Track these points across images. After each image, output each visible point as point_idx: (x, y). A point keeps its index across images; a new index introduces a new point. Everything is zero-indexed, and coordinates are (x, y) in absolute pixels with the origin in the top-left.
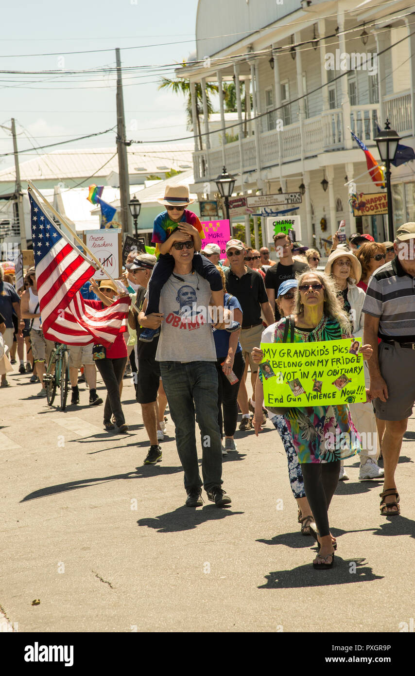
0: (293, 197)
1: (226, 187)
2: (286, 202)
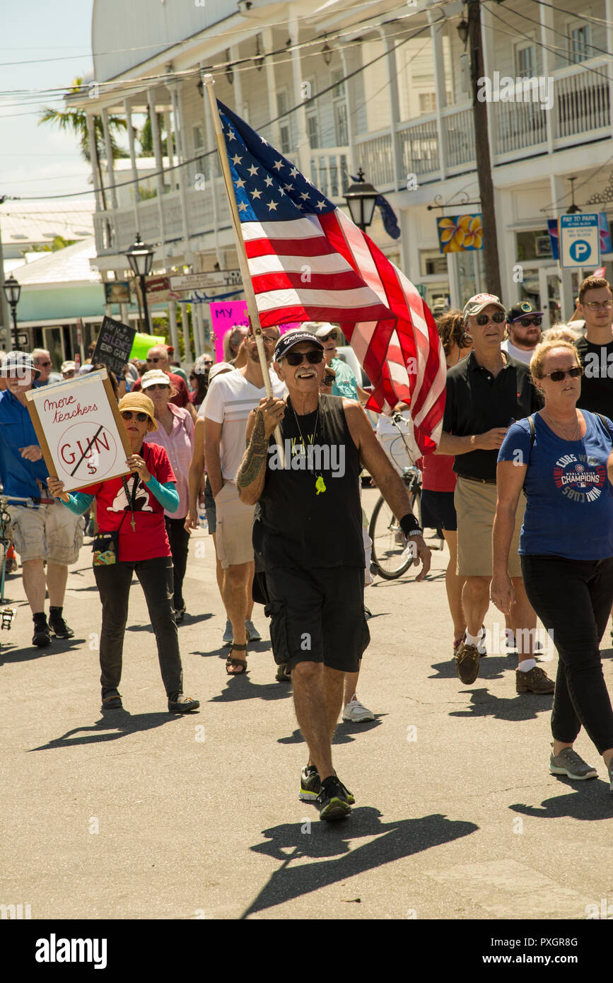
0: (236, 276)
1: (141, 263)
2: (225, 282)
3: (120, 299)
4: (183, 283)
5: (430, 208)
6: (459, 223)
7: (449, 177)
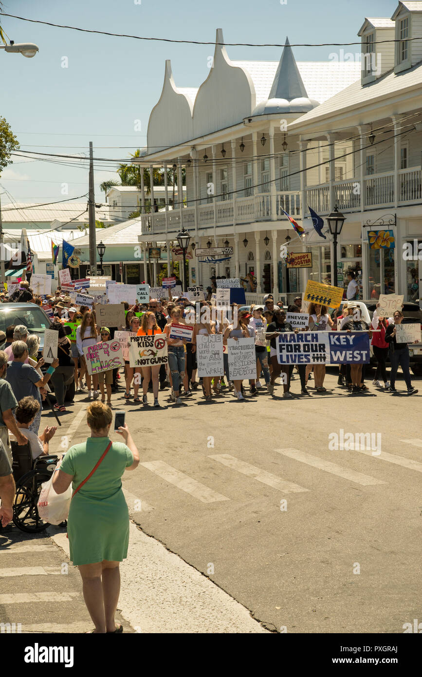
0: (228, 250)
1: (184, 242)
2: (222, 253)
3: (156, 256)
4: (202, 252)
5: (364, 226)
6: (379, 234)
7: (365, 211)
